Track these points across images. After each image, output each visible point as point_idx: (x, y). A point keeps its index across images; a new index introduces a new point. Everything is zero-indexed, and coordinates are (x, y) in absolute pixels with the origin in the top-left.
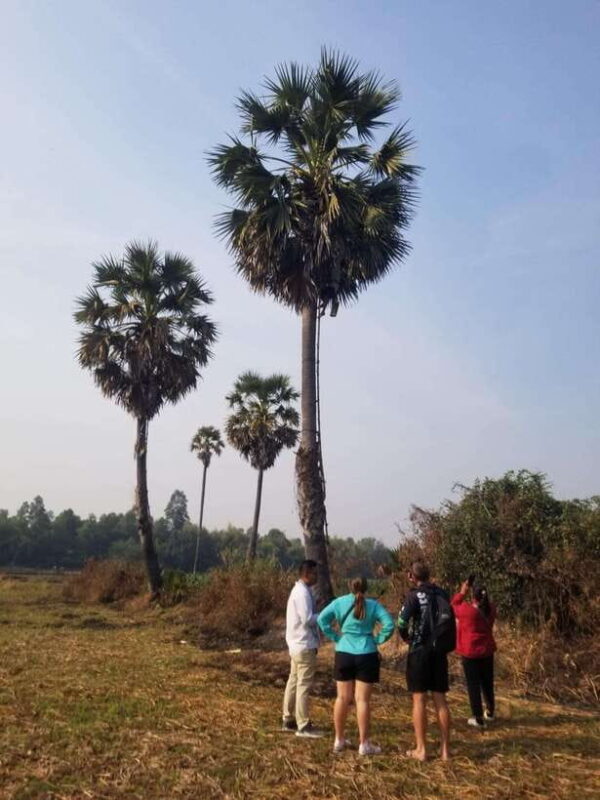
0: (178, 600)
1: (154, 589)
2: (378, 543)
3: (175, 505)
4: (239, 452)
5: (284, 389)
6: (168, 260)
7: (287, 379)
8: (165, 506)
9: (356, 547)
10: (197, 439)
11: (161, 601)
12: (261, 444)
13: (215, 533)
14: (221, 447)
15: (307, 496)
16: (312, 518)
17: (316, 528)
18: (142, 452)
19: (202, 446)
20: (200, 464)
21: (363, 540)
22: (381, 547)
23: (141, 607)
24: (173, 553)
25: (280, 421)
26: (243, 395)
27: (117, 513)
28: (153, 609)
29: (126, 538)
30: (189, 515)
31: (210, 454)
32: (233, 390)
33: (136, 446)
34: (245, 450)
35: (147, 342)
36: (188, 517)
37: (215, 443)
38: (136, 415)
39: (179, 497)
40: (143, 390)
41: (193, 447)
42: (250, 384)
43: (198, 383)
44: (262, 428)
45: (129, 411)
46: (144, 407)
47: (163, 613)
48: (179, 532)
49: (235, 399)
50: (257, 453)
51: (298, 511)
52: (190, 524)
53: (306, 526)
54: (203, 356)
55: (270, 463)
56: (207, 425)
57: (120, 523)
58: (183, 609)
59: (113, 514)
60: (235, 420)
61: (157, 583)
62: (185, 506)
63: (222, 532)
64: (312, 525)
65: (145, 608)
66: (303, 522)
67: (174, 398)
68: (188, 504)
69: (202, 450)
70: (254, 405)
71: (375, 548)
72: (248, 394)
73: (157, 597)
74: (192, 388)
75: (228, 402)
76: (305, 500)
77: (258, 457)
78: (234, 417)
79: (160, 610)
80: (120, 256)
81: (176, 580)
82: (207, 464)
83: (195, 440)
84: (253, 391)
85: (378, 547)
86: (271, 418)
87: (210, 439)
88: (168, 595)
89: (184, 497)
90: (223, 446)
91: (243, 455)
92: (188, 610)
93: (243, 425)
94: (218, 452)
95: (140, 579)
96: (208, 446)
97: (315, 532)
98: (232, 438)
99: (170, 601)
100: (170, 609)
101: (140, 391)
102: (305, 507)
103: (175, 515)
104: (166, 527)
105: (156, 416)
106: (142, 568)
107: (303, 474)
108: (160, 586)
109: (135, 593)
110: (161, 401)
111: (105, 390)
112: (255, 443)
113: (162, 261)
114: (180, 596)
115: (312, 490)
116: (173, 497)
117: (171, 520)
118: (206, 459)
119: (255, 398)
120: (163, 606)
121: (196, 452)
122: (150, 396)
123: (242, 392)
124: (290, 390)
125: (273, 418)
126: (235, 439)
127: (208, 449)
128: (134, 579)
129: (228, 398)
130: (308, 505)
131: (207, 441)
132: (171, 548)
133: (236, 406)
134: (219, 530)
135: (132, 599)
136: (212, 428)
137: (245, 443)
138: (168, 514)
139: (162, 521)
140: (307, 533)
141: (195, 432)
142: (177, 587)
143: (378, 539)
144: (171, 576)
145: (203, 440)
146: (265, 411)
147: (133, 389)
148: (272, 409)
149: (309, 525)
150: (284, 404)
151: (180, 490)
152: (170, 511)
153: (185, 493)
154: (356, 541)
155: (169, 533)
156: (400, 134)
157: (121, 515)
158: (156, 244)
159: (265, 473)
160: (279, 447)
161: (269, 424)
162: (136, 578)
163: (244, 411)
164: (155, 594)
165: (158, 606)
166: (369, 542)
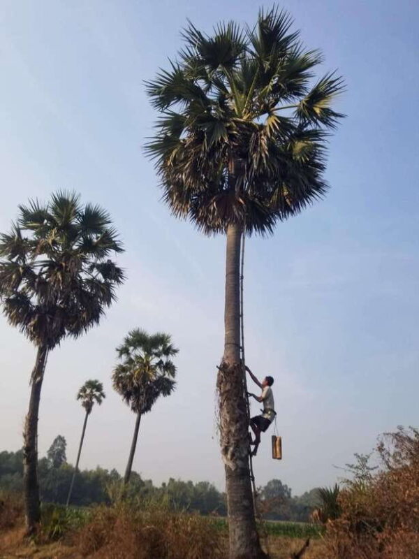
0: (55, 537)
1: (31, 523)
2: (211, 486)
3: (56, 448)
4: (121, 397)
5: (166, 345)
6: (88, 210)
7: (168, 337)
8: (48, 449)
9: (195, 489)
10: (84, 390)
11: (37, 538)
12: (142, 390)
13: (85, 472)
14: (102, 398)
15: (232, 419)
16: (237, 445)
17: (241, 459)
18: (38, 379)
19: (86, 396)
20: (84, 410)
21: (200, 483)
22: (213, 489)
23: (15, 542)
24: (49, 488)
25: (159, 372)
26: (131, 348)
27: (9, 451)
28: (27, 546)
29: (13, 472)
30: (67, 456)
31: (92, 403)
32: (123, 343)
33: (33, 373)
34: (127, 396)
35: (59, 274)
36: (65, 458)
37: (98, 394)
38: (38, 343)
39: (60, 441)
40: (49, 320)
41: (80, 396)
42: (138, 339)
43: (100, 320)
44: (144, 377)
45: (31, 339)
46: (46, 337)
47: (37, 551)
48: (57, 470)
49: (124, 351)
50: (137, 399)
51: (219, 437)
52: (67, 464)
53: (229, 456)
54: (108, 297)
55: (148, 408)
56: (93, 379)
57: (10, 460)
58: (59, 549)
59: (6, 452)
60: (122, 369)
61: (35, 516)
62: (64, 449)
63: (91, 472)
64: (237, 454)
65: (19, 544)
66: (225, 451)
67: (76, 332)
68: (66, 447)
69: (86, 399)
70: (138, 357)
71: (208, 490)
72: (135, 348)
73: (32, 532)
74: (95, 324)
75: (118, 353)
76: (229, 424)
77: (138, 402)
78: (121, 366)
79: (35, 548)
80: (46, 202)
81: (55, 515)
82: (89, 411)
83: (81, 391)
84: (140, 345)
85: (210, 489)
86: (152, 369)
87: (94, 390)
88: (45, 531)
89: (64, 441)
90: (104, 396)
91: (125, 400)
92: (65, 549)
93: (128, 373)
94: (99, 401)
95: (19, 511)
96: (91, 396)
97: (239, 463)
98: (118, 384)
99: (47, 537)
100: (46, 546)
101: (46, 320)
102: (229, 432)
103: (55, 456)
104: (47, 465)
105: (57, 346)
106: (22, 500)
107: (227, 392)
108: (37, 520)
109: (10, 526)
110: (64, 333)
111: (11, 318)
112: (137, 390)
113: (83, 210)
114: (57, 532)
115: (237, 411)
116: (56, 441)
117: (51, 460)
118: (88, 407)
119: (140, 352)
120: (37, 543)
121: (81, 401)
122: (54, 325)
123: (131, 345)
124: (170, 347)
125: (154, 369)
126: (120, 385)
127: (91, 399)
128: (12, 511)
129: (117, 350)
130: (233, 429)
131: (92, 392)
132: (48, 483)
133: (124, 357)
134: (89, 470)
135: (6, 532)
136: (96, 381)
137: (129, 388)
138: (50, 455)
139: (44, 460)
140: (231, 464)
141: (83, 384)
142: (56, 522)
143: (211, 483)
144: (50, 510)
145: (88, 391)
146: (148, 363)
147: (39, 318)
148: (154, 361)
149: (233, 455)
150: (164, 359)
151: (62, 436)
152: (52, 453)
153: (65, 439)
154: (194, 484)
155: (49, 471)
156: (329, 81)
157: (12, 453)
158: (80, 195)
159: (143, 417)
160: (157, 395)
161: (151, 374)
162: (15, 509)
163: (130, 361)
164: (31, 528)
165: (32, 542)
166: (204, 485)
